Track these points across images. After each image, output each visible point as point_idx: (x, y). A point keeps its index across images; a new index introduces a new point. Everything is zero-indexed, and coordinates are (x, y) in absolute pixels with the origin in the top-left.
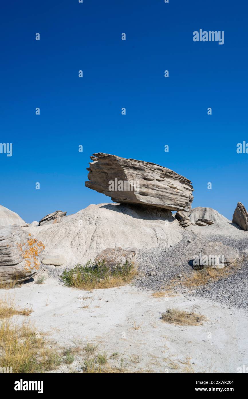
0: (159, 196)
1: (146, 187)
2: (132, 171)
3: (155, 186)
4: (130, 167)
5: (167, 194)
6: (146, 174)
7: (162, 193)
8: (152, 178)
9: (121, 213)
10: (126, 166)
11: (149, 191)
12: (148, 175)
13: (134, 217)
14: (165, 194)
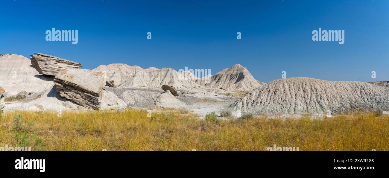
0: (51, 72)
1: (46, 68)
2: (41, 62)
3: (50, 67)
4: (40, 60)
5: (55, 71)
6: (46, 63)
7: (53, 70)
8: (49, 64)
9: (39, 79)
10: (38, 60)
11: (47, 70)
12: (47, 63)
13: (43, 80)
14: (54, 71)
